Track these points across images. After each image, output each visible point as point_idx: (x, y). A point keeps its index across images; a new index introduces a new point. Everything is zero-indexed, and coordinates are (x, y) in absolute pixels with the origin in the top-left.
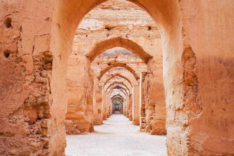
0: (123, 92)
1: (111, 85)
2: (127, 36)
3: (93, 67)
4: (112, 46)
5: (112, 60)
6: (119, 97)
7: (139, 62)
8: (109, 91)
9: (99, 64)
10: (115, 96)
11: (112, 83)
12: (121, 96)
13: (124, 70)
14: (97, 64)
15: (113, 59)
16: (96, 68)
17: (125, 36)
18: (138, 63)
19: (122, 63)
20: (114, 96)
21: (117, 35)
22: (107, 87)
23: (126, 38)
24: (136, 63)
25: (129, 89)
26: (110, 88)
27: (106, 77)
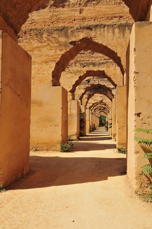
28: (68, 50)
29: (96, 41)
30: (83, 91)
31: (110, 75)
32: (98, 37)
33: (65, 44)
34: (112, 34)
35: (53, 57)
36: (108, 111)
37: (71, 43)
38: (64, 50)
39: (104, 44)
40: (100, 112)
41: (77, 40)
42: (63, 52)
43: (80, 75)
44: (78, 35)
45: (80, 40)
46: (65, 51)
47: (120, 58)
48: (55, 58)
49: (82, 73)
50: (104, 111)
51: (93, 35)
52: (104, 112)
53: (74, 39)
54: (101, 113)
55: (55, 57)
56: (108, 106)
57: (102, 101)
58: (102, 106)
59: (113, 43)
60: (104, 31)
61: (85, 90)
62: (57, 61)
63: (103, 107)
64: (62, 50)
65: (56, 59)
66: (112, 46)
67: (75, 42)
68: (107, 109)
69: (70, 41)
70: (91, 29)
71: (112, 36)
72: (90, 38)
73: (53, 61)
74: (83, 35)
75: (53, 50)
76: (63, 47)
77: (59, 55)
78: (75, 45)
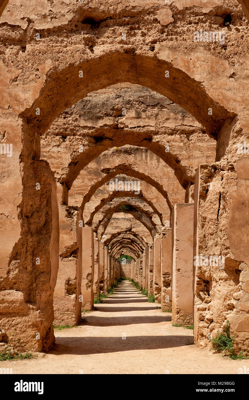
0: (144, 224)
1: (104, 202)
2: (152, 48)
3: (47, 149)
4: (106, 81)
5: (106, 125)
6: (132, 237)
7: (191, 128)
8: (100, 222)
9: (64, 137)
10: (119, 234)
11: (106, 196)
12: (135, 235)
13: (144, 155)
14: (58, 137)
15: (108, 121)
16: (56, 149)
17: (147, 48)
18: (188, 134)
19: (139, 134)
20: (114, 236)
21: (120, 43)
22: (93, 210)
23: (151, 54)
24: (183, 132)
26: (101, 210)
27: (89, 177)
28: (100, 179)
29: (136, 169)
30: (100, 216)
31: (152, 199)
32: (139, 165)
33: (95, 172)
34: (156, 161)
35: (80, 188)
36: (141, 247)
37: (103, 171)
38: (94, 180)
39: (146, 174)
40: (120, 249)
41: (111, 166)
42: (93, 183)
43: (103, 198)
44: (113, 161)
45: (116, 167)
46: (96, 181)
47: (167, 192)
48: (82, 190)
49: (106, 194)
50: (130, 246)
51: (132, 161)
52: (130, 248)
53: (108, 166)
54: (122, 250)
55: (82, 188)
56: (143, 239)
57: (130, 230)
58: (128, 237)
59: (158, 173)
60: (146, 157)
61: (104, 214)
62: (86, 194)
63: (129, 239)
64: (92, 179)
65: (84, 192)
66: (155, 177)
67: (108, 170)
68: (139, 244)
69: (102, 168)
70: (130, 154)
71: (157, 164)
72: (128, 165)
73: (80, 194)
74: (119, 161)
75: (80, 179)
76: (93, 176)
77: (88, 186)
78: (108, 173)
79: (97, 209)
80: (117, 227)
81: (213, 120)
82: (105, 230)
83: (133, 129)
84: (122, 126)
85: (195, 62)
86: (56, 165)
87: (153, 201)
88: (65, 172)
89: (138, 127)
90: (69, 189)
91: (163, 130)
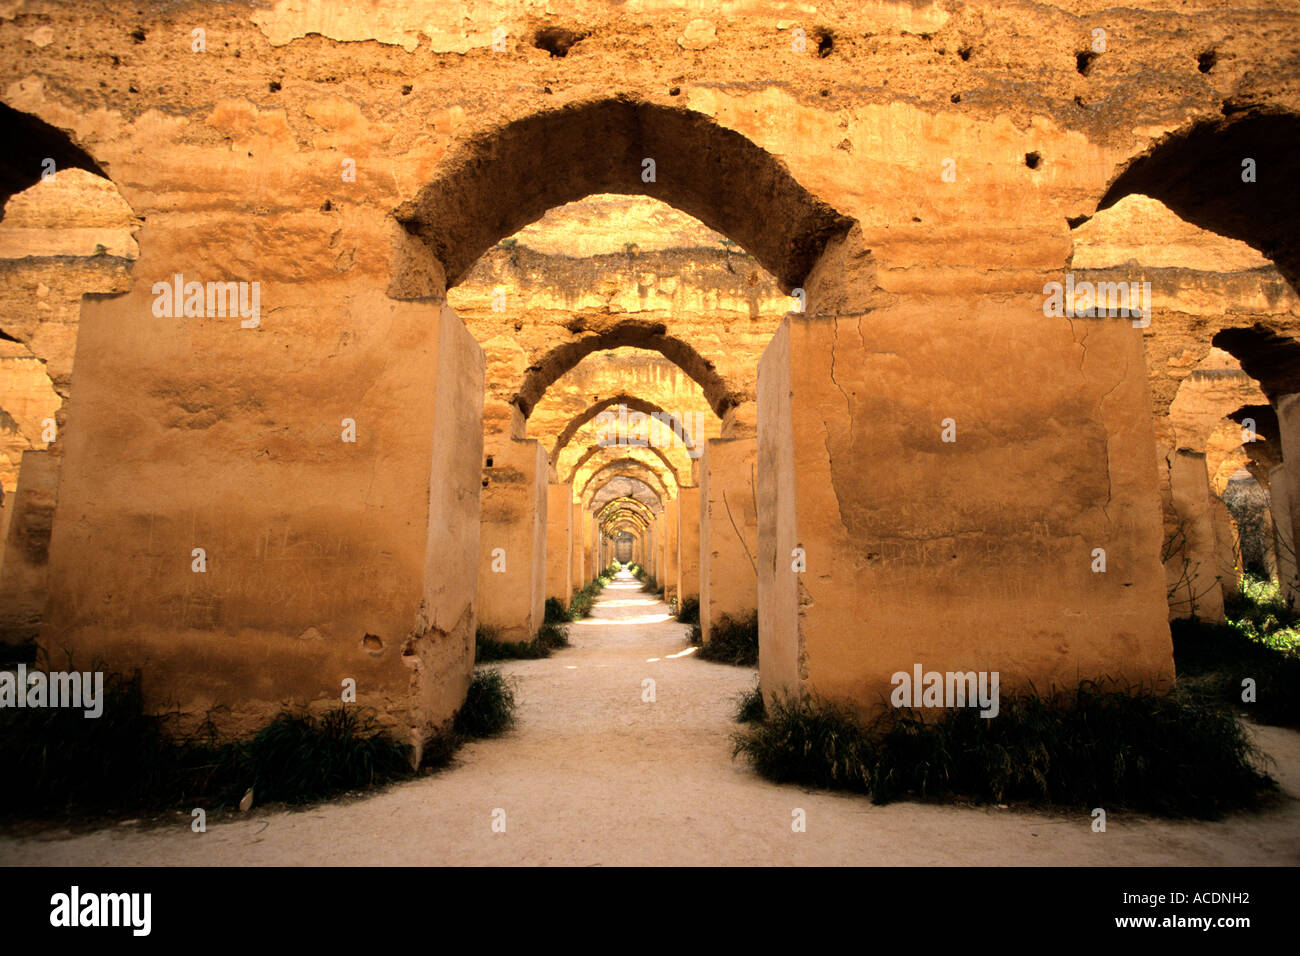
2: (675, 92)
5: (589, 307)
7: (732, 315)
15: (594, 302)
17: (667, 91)
18: (728, 322)
19: (644, 325)
22: (575, 462)
23: (672, 102)
24: (719, 319)
25: (674, 471)
26: (587, 464)
79: (581, 462)
80: (613, 492)
81: (799, 248)
82: (595, 495)
83: (635, 315)
84: (617, 310)
85: (765, 117)
86: (501, 373)
87: (663, 451)
88: (517, 384)
89: (643, 311)
90: (527, 417)
91: (686, 317)
